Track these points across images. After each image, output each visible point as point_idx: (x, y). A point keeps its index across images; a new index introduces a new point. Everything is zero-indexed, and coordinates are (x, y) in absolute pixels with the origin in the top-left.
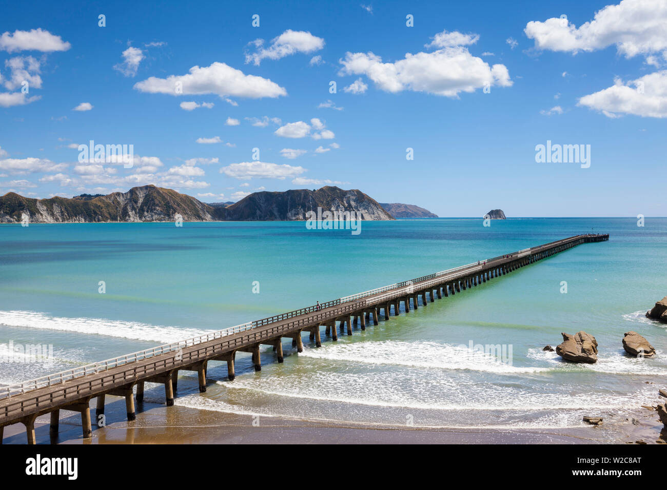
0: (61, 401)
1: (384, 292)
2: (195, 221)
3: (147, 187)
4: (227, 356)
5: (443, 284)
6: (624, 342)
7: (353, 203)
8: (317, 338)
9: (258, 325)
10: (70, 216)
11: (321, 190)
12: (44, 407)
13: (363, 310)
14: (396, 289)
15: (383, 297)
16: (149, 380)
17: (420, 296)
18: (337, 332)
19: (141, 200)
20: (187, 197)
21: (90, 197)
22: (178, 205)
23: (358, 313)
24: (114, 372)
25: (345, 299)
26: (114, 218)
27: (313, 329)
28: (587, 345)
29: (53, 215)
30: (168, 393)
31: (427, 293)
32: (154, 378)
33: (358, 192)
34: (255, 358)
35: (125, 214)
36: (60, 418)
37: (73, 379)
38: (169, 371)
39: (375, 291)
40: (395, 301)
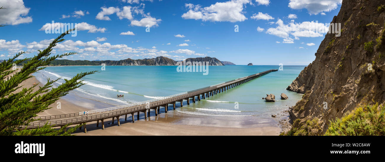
0: (140, 109)
1: (222, 84)
2: (173, 65)
3: (161, 57)
4: (181, 100)
5: (237, 82)
6: (281, 96)
7: (214, 61)
8: (204, 96)
9: (189, 92)
10: (142, 64)
11: (205, 57)
12: (136, 110)
13: (216, 89)
14: (224, 84)
15: (221, 86)
16: (161, 106)
17: (231, 85)
18: (209, 95)
19: (159, 60)
20: (171, 59)
21: (147, 59)
22: (169, 61)
23: (215, 90)
24: (152, 103)
25: (211, 86)
26: (153, 65)
27: (203, 94)
28: (273, 97)
29: (138, 64)
30: (166, 110)
31: (233, 85)
32: (162, 106)
33: (215, 58)
34: (188, 101)
35: (155, 64)
36: (140, 114)
37: (143, 104)
38: (166, 104)
39: (219, 84)
40: (225, 87)
